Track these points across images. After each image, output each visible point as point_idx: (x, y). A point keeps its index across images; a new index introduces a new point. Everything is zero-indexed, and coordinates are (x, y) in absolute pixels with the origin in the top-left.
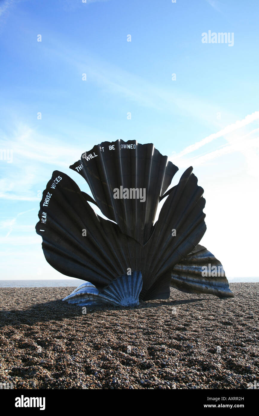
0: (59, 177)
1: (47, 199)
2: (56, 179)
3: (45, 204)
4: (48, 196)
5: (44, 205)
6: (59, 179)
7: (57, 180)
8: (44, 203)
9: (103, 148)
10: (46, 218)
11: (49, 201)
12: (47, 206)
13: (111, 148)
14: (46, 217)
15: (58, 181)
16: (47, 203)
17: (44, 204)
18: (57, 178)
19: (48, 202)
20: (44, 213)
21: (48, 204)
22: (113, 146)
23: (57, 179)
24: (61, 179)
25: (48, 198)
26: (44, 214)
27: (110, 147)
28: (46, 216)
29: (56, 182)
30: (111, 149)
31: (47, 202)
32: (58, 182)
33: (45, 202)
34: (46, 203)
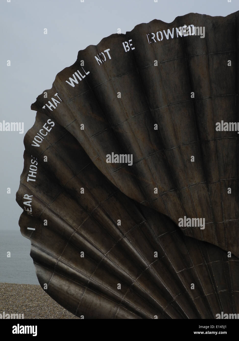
0: (50, 122)
1: (32, 168)
2: (44, 127)
3: (30, 178)
4: (33, 162)
5: (28, 179)
6: (49, 126)
7: (46, 129)
8: (29, 175)
9: (109, 50)
10: (30, 206)
11: (36, 170)
12: (34, 180)
13: (127, 46)
14: (30, 204)
15: (49, 129)
16: (34, 174)
17: (28, 177)
18: (46, 124)
19: (36, 173)
20: (26, 197)
21: (35, 176)
22: (131, 42)
23: (46, 127)
24: (52, 124)
25: (35, 164)
26: (28, 198)
27: (126, 44)
28: (31, 202)
29: (45, 131)
30: (128, 50)
31: (33, 172)
32: (49, 131)
33: (31, 174)
34: (32, 176)
